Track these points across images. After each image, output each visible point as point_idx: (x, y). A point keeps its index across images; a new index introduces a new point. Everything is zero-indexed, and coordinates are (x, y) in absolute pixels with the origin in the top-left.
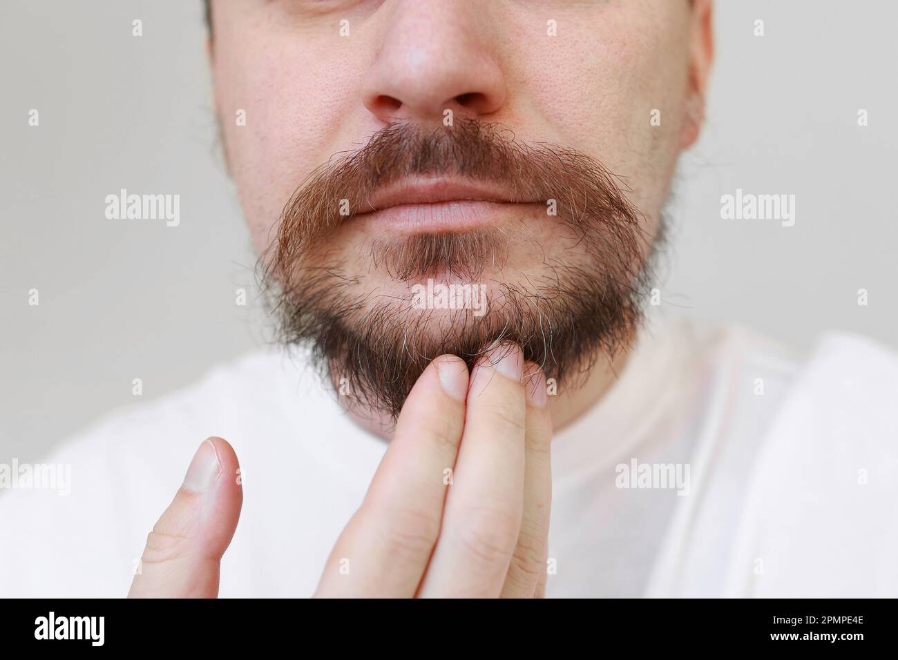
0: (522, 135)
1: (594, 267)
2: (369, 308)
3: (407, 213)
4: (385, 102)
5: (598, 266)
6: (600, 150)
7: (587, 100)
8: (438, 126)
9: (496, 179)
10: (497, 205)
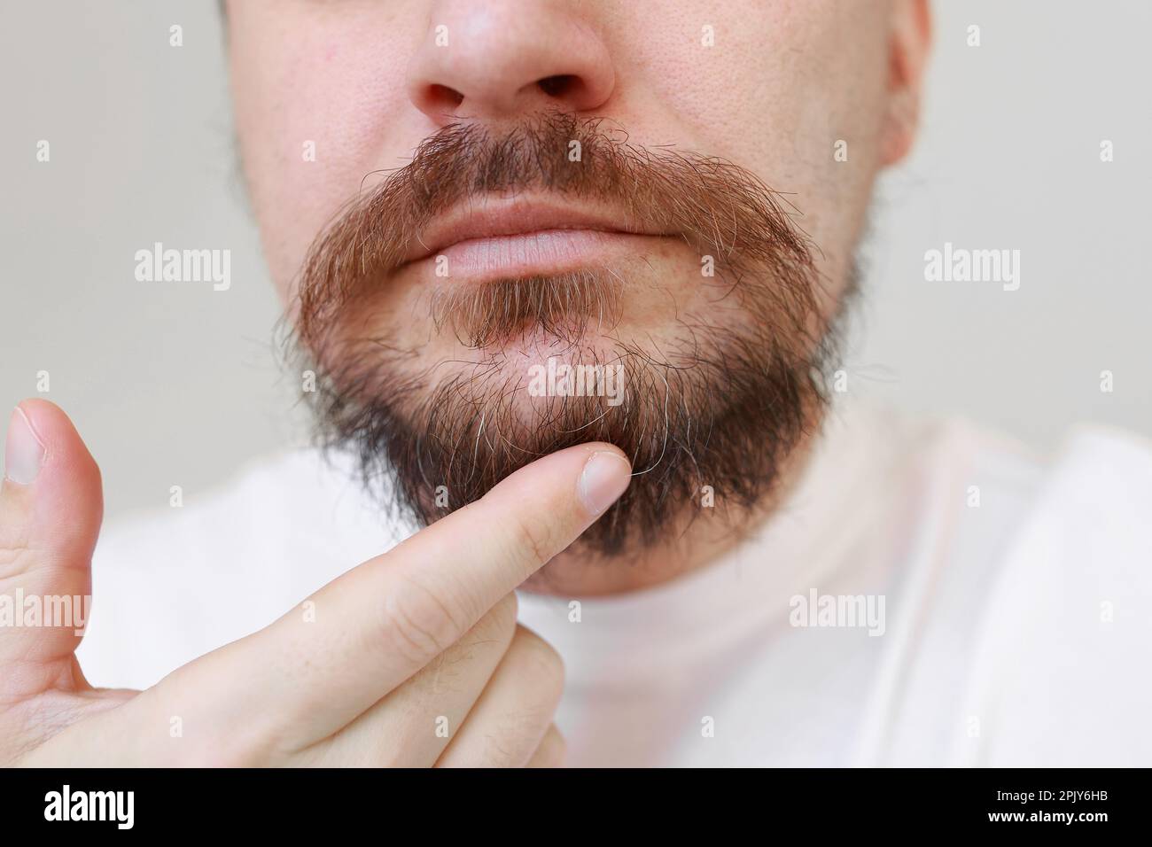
0: (641, 137)
1: (752, 329)
2: (433, 386)
3: (475, 251)
4: (439, 95)
5: (758, 327)
6: (755, 160)
7: (734, 88)
8: (516, 126)
9: (603, 194)
10: (606, 236)
